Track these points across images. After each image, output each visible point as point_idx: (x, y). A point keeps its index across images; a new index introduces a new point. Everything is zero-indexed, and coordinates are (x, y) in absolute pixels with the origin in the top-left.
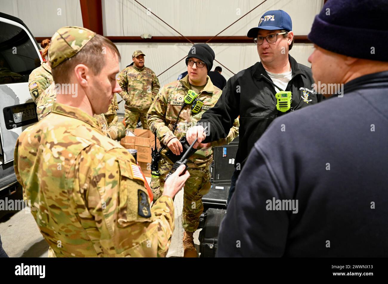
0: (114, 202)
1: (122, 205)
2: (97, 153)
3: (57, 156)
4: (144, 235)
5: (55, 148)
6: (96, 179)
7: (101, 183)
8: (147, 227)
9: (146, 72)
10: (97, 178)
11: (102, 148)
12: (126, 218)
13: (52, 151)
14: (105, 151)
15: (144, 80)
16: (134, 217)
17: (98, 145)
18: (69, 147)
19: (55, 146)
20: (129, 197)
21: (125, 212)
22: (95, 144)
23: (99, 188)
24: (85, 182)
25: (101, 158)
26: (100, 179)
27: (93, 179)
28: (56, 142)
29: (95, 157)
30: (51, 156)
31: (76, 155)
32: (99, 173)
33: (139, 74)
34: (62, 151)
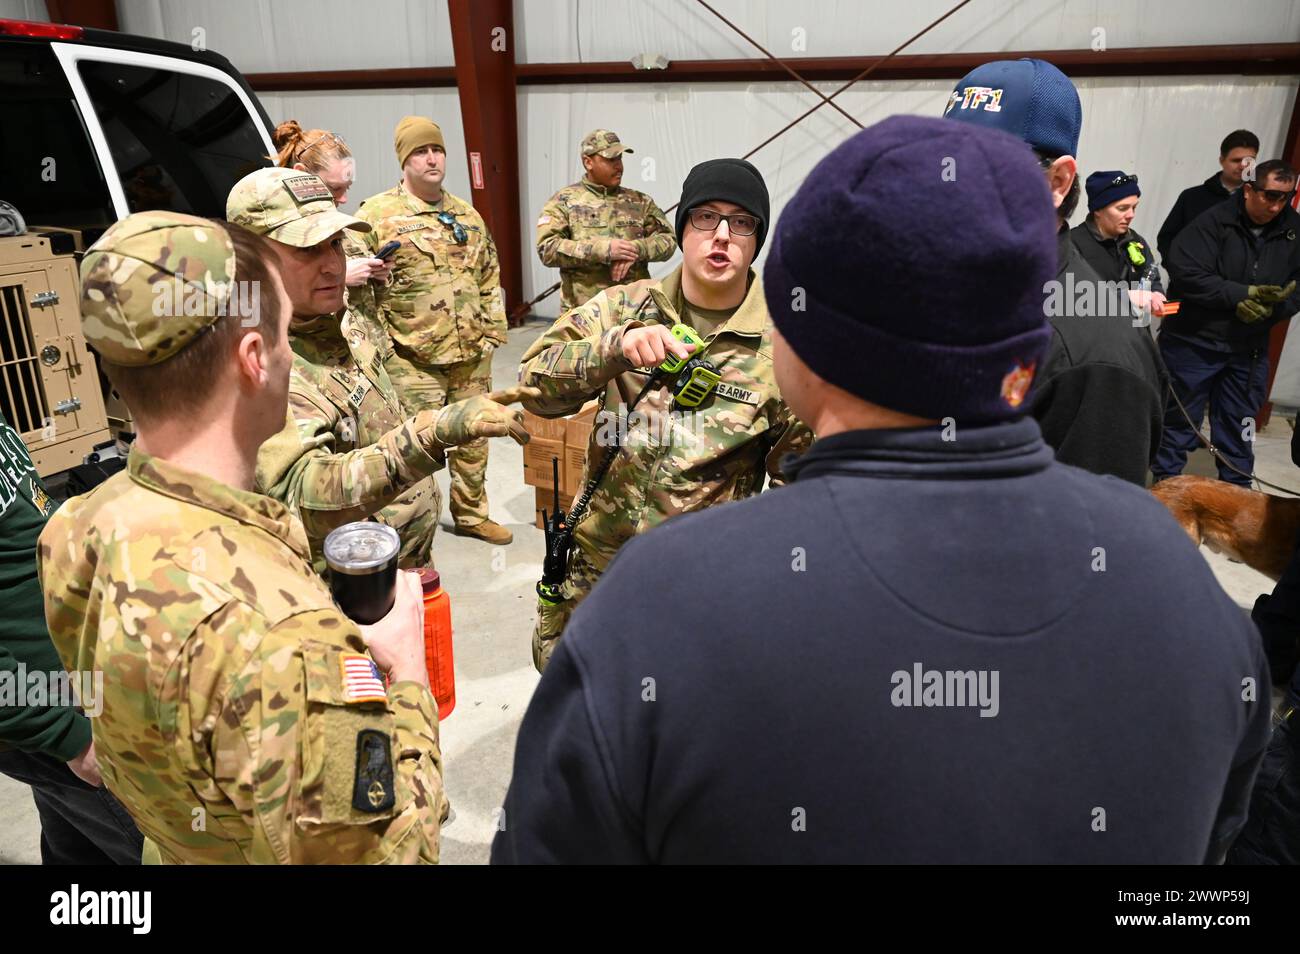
0: (288, 770)
1: (307, 780)
2: (242, 630)
3: (132, 630)
4: (374, 852)
5: (130, 606)
6: (239, 707)
7: (251, 718)
8: (382, 834)
9: (623, 200)
10: (242, 703)
11: (259, 615)
12: (319, 815)
13: (120, 613)
14: (267, 625)
15: (620, 225)
16: (341, 811)
17: (247, 604)
18: (165, 609)
19: (128, 600)
20: (330, 760)
21: (318, 797)
22: (239, 601)
23: (248, 729)
24: (207, 713)
25: (251, 648)
26: (249, 706)
27: (231, 705)
28: (132, 588)
29: (237, 642)
30: (118, 629)
31: (184, 636)
32: (247, 689)
33: (605, 206)
34: (147, 618)
